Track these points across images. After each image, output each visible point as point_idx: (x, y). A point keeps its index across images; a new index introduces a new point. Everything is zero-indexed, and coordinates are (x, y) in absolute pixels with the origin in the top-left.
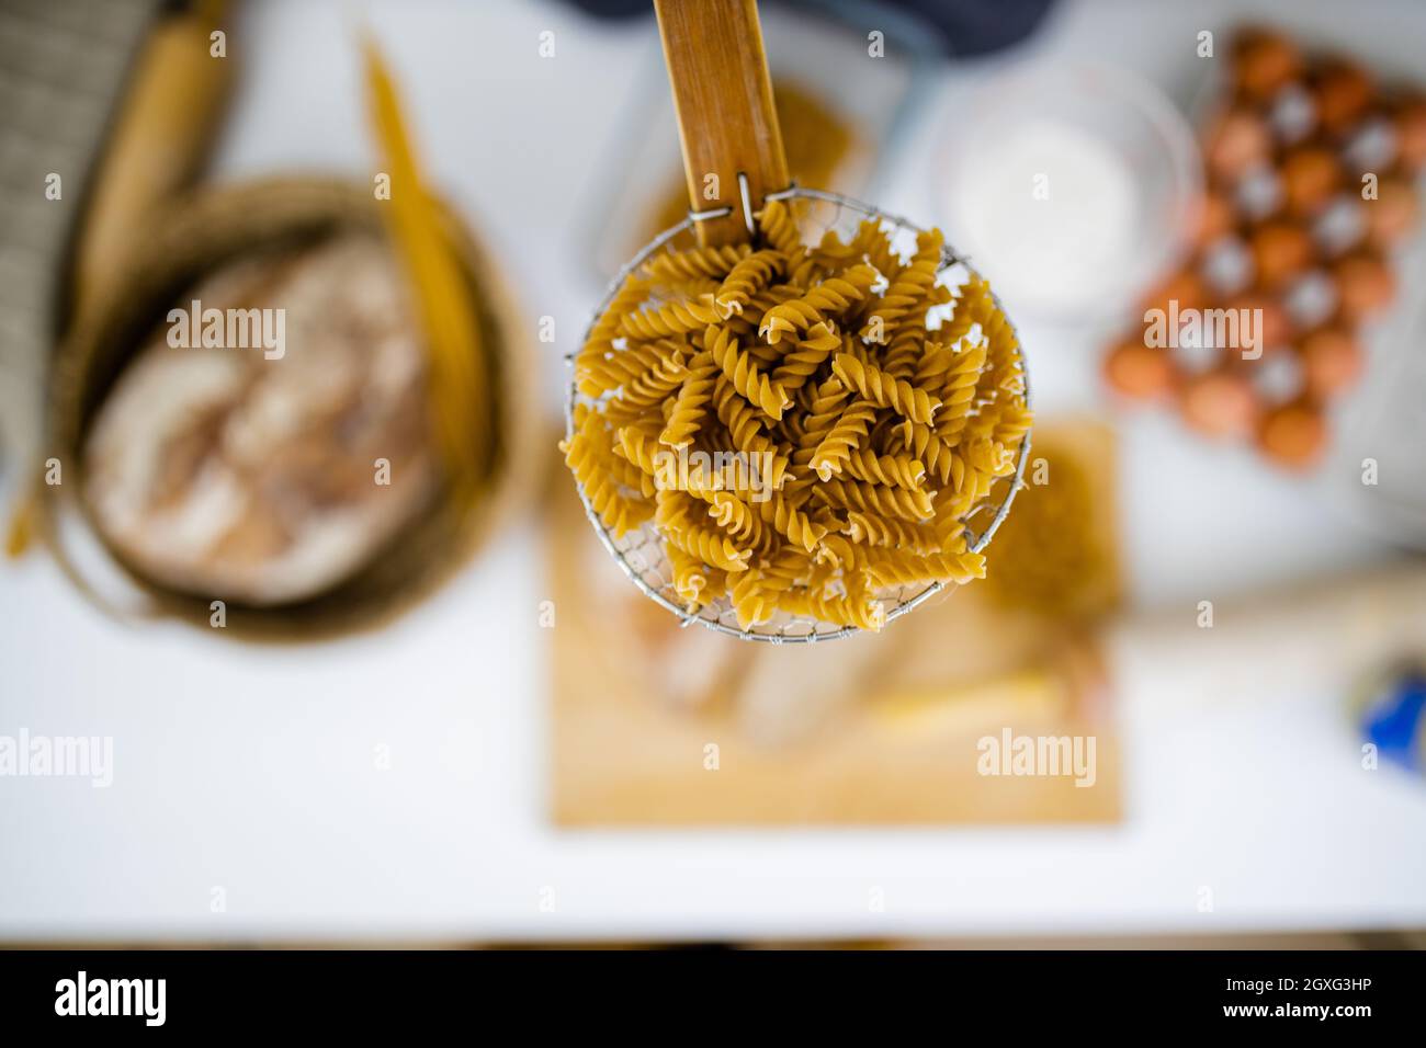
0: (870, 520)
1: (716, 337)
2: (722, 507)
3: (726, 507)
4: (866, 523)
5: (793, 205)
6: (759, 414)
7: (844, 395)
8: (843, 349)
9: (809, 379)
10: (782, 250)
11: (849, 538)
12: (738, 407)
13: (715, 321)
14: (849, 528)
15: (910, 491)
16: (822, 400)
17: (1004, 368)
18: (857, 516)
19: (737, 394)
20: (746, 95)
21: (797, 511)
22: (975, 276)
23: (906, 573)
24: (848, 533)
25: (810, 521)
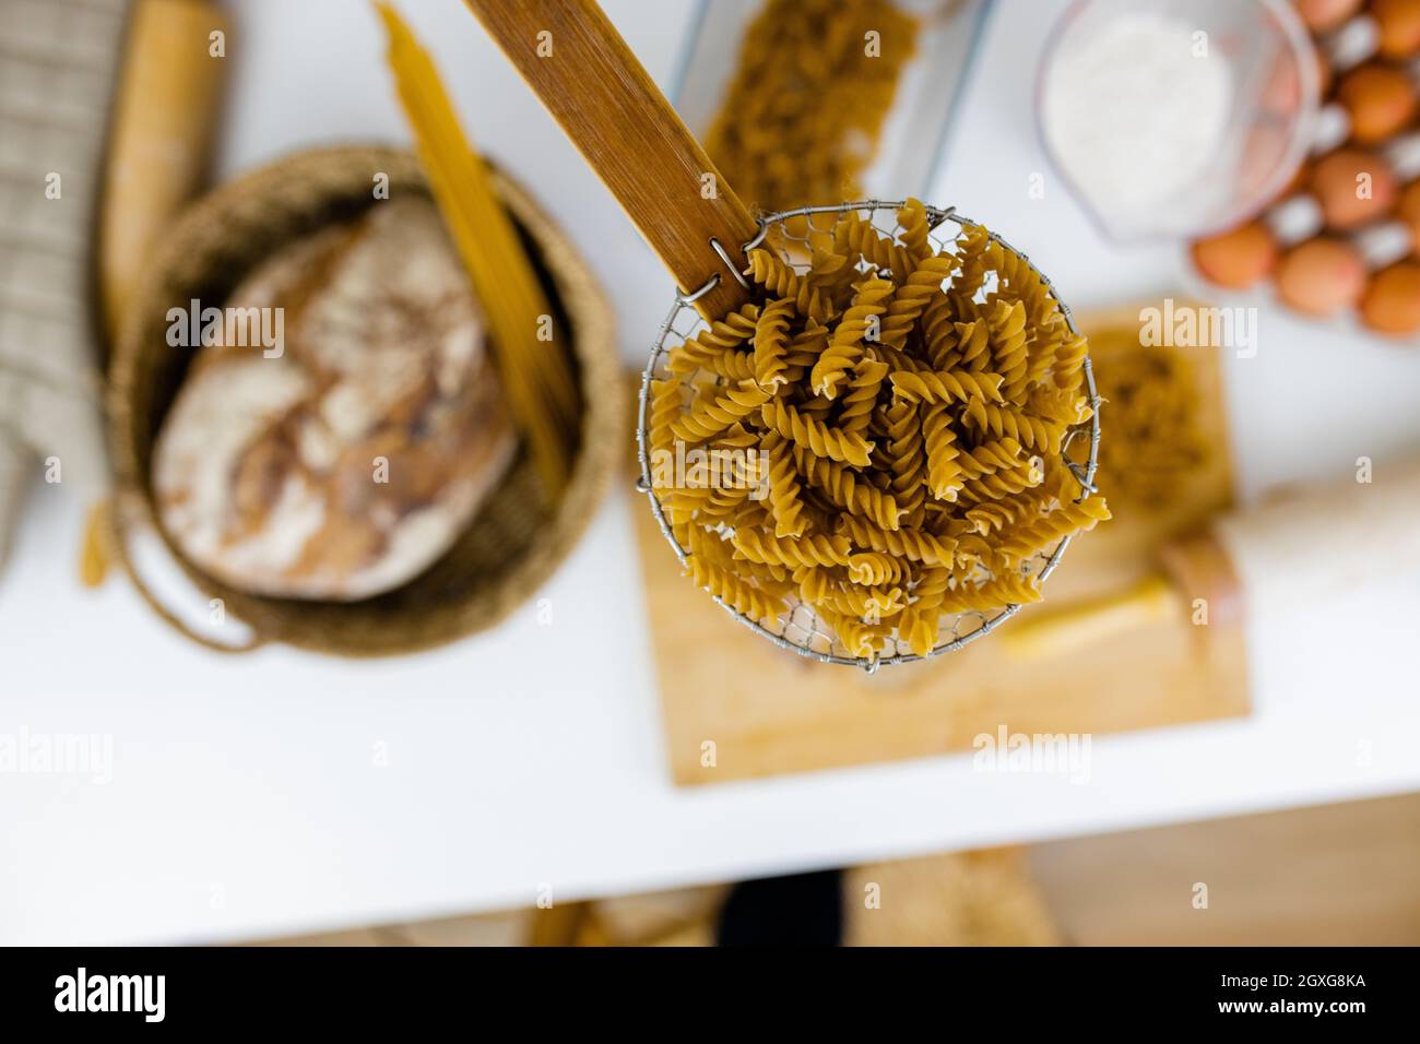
0: (990, 511)
1: (775, 414)
2: (860, 570)
3: (864, 568)
4: (986, 515)
5: (773, 244)
6: (846, 466)
7: (913, 412)
8: (892, 369)
9: (874, 413)
10: (785, 296)
11: (978, 534)
12: (825, 471)
13: (765, 400)
14: (972, 525)
15: (1014, 469)
16: (896, 426)
17: (1037, 305)
18: (975, 513)
19: (819, 459)
20: (685, 170)
21: (921, 534)
22: (967, 225)
23: (1037, 539)
24: (975, 531)
25: (935, 536)
